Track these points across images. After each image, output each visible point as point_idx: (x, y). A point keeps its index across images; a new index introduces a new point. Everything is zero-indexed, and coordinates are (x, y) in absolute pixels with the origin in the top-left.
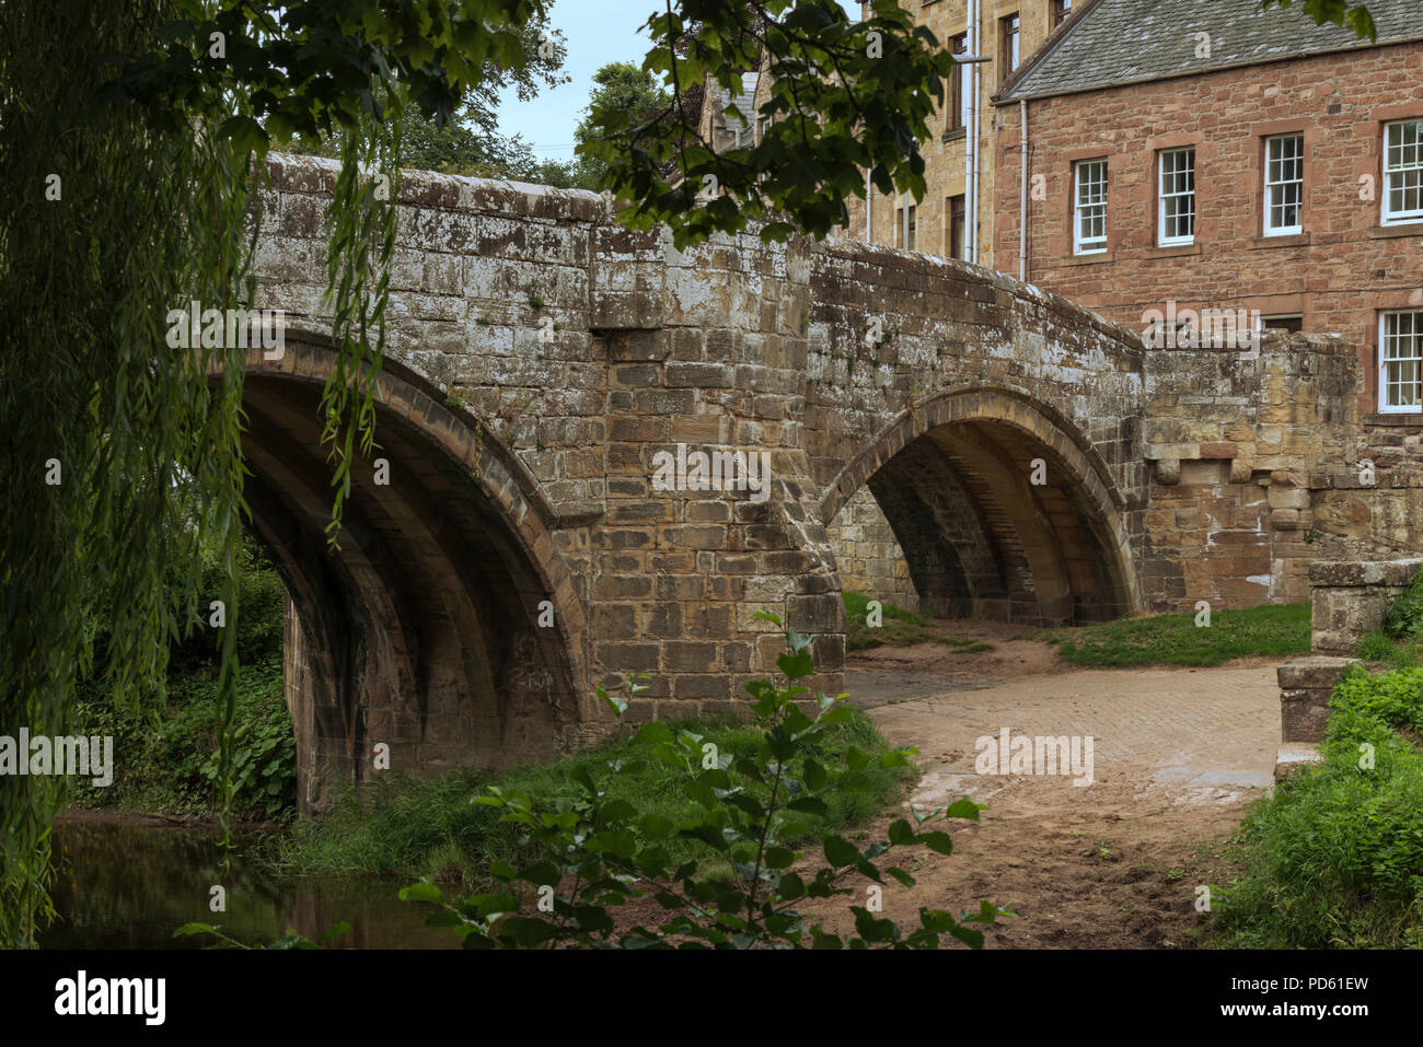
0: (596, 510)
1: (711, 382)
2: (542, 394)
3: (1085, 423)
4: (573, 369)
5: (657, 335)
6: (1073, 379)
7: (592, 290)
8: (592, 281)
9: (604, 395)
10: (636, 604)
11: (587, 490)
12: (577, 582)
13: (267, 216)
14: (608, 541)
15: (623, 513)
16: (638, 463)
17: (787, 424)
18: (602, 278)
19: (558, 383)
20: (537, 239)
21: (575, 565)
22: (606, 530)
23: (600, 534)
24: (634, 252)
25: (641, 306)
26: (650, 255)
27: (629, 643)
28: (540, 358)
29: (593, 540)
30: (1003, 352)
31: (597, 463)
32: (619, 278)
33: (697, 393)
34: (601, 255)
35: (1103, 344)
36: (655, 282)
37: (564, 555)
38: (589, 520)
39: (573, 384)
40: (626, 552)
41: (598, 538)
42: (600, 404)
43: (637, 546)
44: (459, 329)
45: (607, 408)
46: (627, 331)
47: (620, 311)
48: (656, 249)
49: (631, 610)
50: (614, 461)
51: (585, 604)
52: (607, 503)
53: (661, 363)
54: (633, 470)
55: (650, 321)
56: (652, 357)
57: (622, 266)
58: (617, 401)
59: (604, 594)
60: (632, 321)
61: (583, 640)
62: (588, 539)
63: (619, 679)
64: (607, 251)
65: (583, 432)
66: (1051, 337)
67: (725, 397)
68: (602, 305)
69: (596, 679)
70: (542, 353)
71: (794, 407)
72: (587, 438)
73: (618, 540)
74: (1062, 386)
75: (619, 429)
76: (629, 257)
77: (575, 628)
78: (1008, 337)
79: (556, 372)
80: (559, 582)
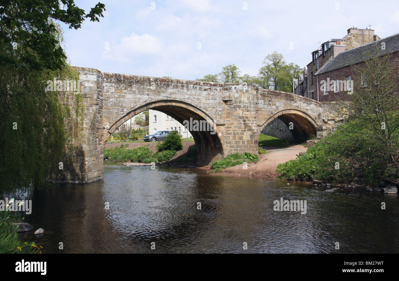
1: (239, 107)
2: (215, 109)
3: (311, 114)
4: (220, 105)
5: (232, 101)
6: (308, 108)
7: (222, 95)
11: (223, 121)
12: (222, 133)
15: (228, 124)
16: (230, 118)
17: (253, 112)
18: (224, 94)
19: (217, 107)
20: (213, 89)
21: (221, 131)
24: (228, 90)
25: (229, 97)
27: (229, 141)
30: (295, 104)
31: (224, 117)
32: (226, 94)
33: (238, 108)
35: (314, 104)
36: (231, 94)
37: (220, 129)
38: (223, 125)
39: (220, 107)
40: (229, 129)
41: (225, 127)
42: (224, 110)
44: (201, 100)
45: (226, 110)
47: (226, 98)
48: (231, 90)
49: (229, 136)
50: (227, 117)
51: (223, 136)
52: (226, 123)
53: (233, 105)
55: (231, 99)
56: (231, 104)
59: (226, 134)
60: (228, 99)
61: (223, 140)
64: (224, 90)
65: (222, 113)
66: (304, 103)
67: (241, 109)
68: (224, 97)
69: (225, 145)
70: (215, 103)
71: (254, 110)
73: (228, 127)
74: (307, 109)
75: (227, 113)
78: (296, 102)
80: (219, 133)
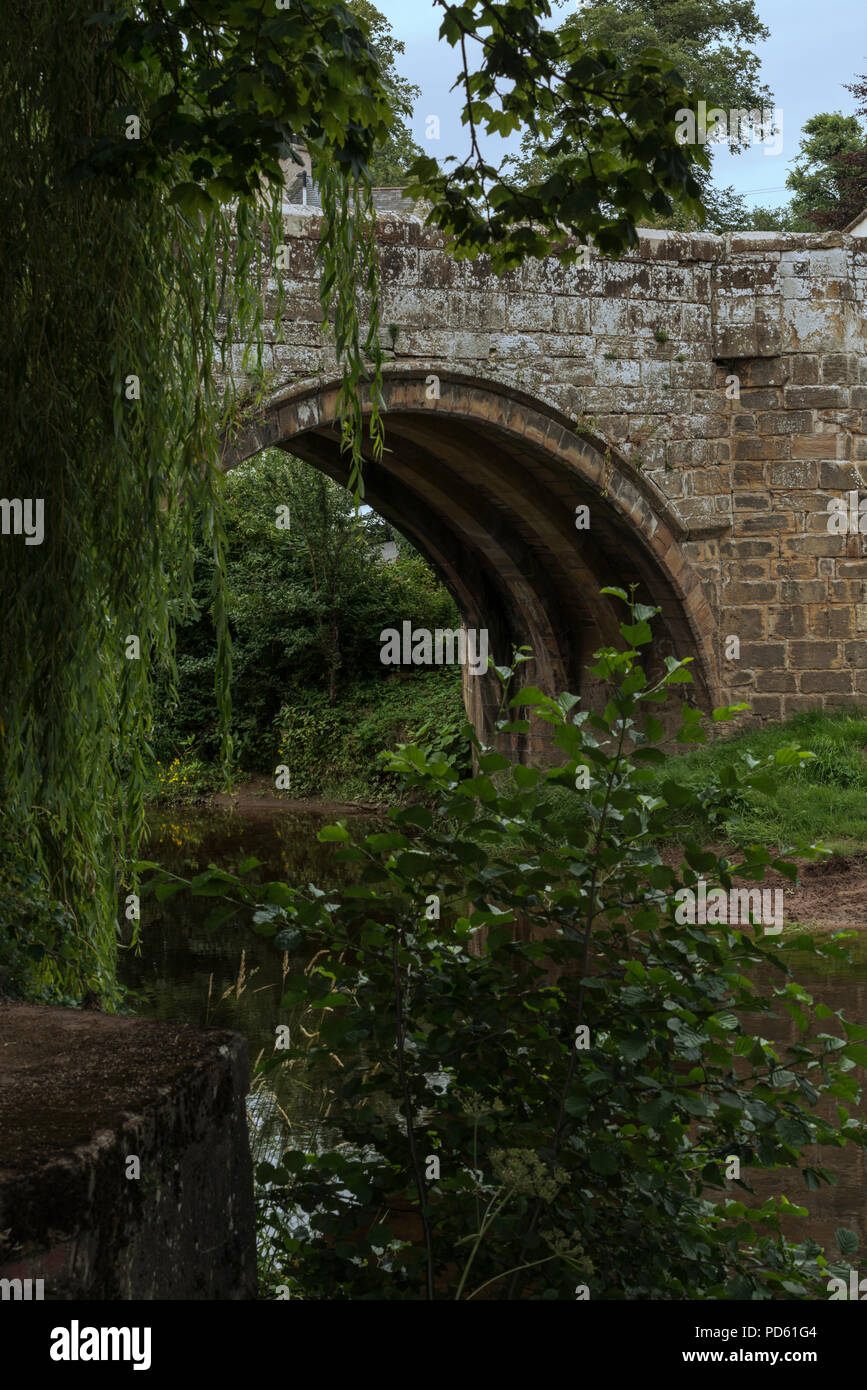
0: (723, 523)
1: (828, 403)
2: (668, 420)
4: (698, 396)
5: (776, 362)
7: (714, 324)
8: (714, 316)
9: (728, 418)
10: (763, 608)
11: (714, 504)
12: (707, 589)
13: (406, 271)
14: (735, 552)
15: (748, 525)
16: (761, 479)
18: (723, 312)
19: (684, 410)
20: (660, 280)
21: (704, 573)
22: (733, 542)
23: (728, 545)
24: (752, 287)
25: (759, 334)
26: (768, 289)
27: (757, 643)
28: (666, 387)
29: (722, 550)
31: (723, 480)
32: (739, 312)
33: (815, 414)
34: (722, 291)
36: (773, 314)
37: (694, 565)
38: (718, 532)
39: (698, 410)
40: (751, 561)
41: (726, 549)
42: (724, 427)
43: (763, 555)
44: (588, 364)
45: (731, 430)
46: (748, 359)
47: (741, 342)
48: (773, 283)
49: (758, 613)
50: (739, 478)
51: (715, 609)
52: (734, 516)
53: (780, 387)
54: (757, 486)
55: (769, 349)
56: (772, 382)
57: (741, 300)
58: (741, 423)
59: (733, 599)
60: (752, 350)
61: (715, 642)
62: (717, 550)
63: (748, 676)
64: (727, 287)
65: (709, 452)
68: (723, 337)
69: (727, 676)
70: (668, 382)
72: (712, 458)
73: (744, 550)
75: (743, 449)
76: (748, 291)
77: (706, 631)
79: (681, 400)
80: (689, 589)
